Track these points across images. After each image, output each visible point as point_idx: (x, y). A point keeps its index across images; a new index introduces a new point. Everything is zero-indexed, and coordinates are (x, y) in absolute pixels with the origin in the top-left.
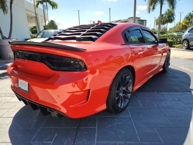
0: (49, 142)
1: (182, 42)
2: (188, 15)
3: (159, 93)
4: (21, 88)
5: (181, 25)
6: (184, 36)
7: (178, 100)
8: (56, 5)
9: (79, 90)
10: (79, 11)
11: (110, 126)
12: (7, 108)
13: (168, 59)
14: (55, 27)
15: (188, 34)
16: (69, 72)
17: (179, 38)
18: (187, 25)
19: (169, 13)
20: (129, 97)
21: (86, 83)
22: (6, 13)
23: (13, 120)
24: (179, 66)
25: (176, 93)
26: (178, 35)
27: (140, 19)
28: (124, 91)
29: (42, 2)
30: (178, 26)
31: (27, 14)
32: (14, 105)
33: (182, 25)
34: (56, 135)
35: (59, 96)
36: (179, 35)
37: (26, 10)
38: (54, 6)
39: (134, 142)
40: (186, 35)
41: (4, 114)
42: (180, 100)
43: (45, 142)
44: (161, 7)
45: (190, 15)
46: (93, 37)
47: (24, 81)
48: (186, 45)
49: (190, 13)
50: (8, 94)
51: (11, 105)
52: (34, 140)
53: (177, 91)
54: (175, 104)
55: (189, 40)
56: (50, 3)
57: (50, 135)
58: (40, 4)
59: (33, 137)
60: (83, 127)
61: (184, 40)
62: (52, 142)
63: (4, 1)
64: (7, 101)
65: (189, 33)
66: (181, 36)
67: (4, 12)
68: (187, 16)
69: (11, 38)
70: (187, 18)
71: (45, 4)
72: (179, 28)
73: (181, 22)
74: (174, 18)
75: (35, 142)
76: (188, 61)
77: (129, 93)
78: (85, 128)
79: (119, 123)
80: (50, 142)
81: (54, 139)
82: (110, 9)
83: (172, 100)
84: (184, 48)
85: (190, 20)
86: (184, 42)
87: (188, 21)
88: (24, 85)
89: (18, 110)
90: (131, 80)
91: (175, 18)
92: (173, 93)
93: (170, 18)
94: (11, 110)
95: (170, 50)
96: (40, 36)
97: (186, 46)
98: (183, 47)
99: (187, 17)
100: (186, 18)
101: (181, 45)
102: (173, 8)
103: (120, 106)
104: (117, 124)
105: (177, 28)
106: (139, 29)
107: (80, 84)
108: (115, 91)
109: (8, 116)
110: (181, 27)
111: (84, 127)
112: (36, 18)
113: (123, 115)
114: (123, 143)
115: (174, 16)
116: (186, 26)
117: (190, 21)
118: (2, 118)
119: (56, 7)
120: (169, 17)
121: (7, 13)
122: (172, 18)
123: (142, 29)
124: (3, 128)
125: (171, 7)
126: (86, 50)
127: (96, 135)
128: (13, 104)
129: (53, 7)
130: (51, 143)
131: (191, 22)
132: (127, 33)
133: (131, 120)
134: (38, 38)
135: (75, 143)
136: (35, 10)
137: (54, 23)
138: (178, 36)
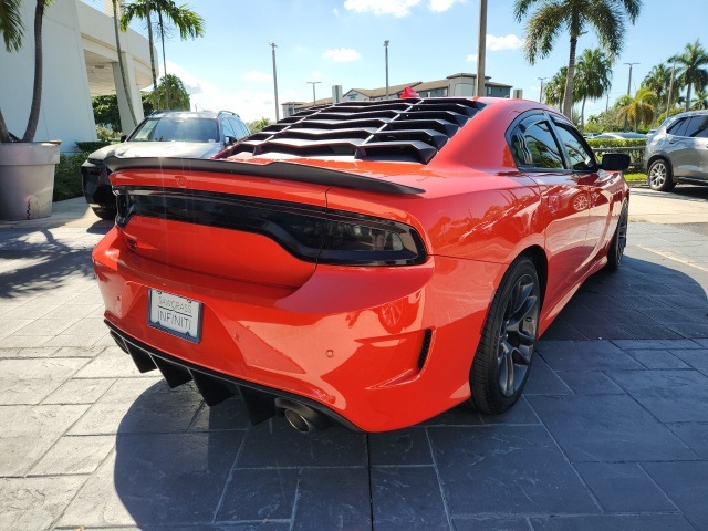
0: (280, 521)
1: (645, 166)
2: (655, 71)
3: (614, 341)
4: (163, 323)
5: (632, 106)
6: (653, 144)
7: (684, 366)
8: (196, 23)
9: (384, 333)
10: (273, 45)
11: (482, 459)
12: (79, 400)
13: (622, 225)
14: (182, 99)
15: (666, 140)
16: (341, 268)
17: (631, 151)
18: (652, 107)
19: (589, 66)
20: (528, 358)
21: (416, 306)
22: (16, 47)
23: (117, 443)
24: (653, 247)
25: (670, 342)
26: (631, 140)
27: (490, 80)
28: (513, 334)
29: (142, 10)
30: (622, 110)
31: (86, 52)
32: (105, 388)
33: (637, 105)
34: (297, 496)
35: (330, 353)
36: (634, 142)
37: (84, 36)
38: (187, 23)
39: (584, 514)
40: (660, 142)
41: (74, 424)
42: (694, 365)
43: (265, 521)
44: (573, 42)
45: (661, 74)
46: (418, 145)
47: (183, 301)
48: (660, 176)
49: (661, 67)
50: (65, 350)
51: (91, 388)
52: (223, 515)
53: (673, 337)
54: (680, 381)
55: (673, 160)
56: (175, 14)
57: (277, 496)
58: (134, 16)
59: (217, 503)
60: (386, 466)
61: (654, 159)
62: (291, 521)
63: (11, 3)
64: (69, 375)
65: (670, 137)
66: (643, 143)
67: (7, 44)
68: (651, 75)
69: (35, 140)
70: (651, 83)
71: (154, 15)
72: (623, 118)
73: (633, 95)
74: (607, 82)
75: (230, 522)
76: (681, 231)
77: (527, 342)
78: (394, 470)
79: (511, 449)
80: (285, 521)
81: (294, 510)
82: (387, 43)
83: (663, 365)
84: (654, 186)
85: (660, 90)
86: (655, 167)
87: (654, 93)
88: (176, 312)
89: (126, 407)
90: (534, 298)
91: (612, 83)
92: (663, 342)
93: (592, 80)
94: (96, 408)
95: (627, 195)
96: (147, 134)
97: (662, 181)
98: (652, 183)
99: (652, 80)
100: (648, 84)
101: (644, 176)
102: (615, 48)
103: (505, 386)
104: (504, 452)
105: (618, 115)
106: (546, 122)
107: (388, 312)
108: (497, 334)
109: (95, 431)
110: (634, 113)
111: (392, 466)
112: (120, 66)
113: (513, 422)
114: (546, 516)
115: (608, 76)
116: (648, 108)
117: (661, 94)
118: (71, 438)
119: (197, 29)
120: (591, 77)
121: (18, 44)
122: (601, 82)
123: (553, 119)
124: (88, 474)
125: (608, 45)
126: (423, 191)
127: (442, 491)
128: (97, 384)
129: (183, 29)
130: (288, 525)
131: (665, 98)
132: (519, 133)
133: (547, 436)
134: (137, 141)
135: (376, 522)
136: (117, 37)
137: (177, 86)
138: (628, 144)
